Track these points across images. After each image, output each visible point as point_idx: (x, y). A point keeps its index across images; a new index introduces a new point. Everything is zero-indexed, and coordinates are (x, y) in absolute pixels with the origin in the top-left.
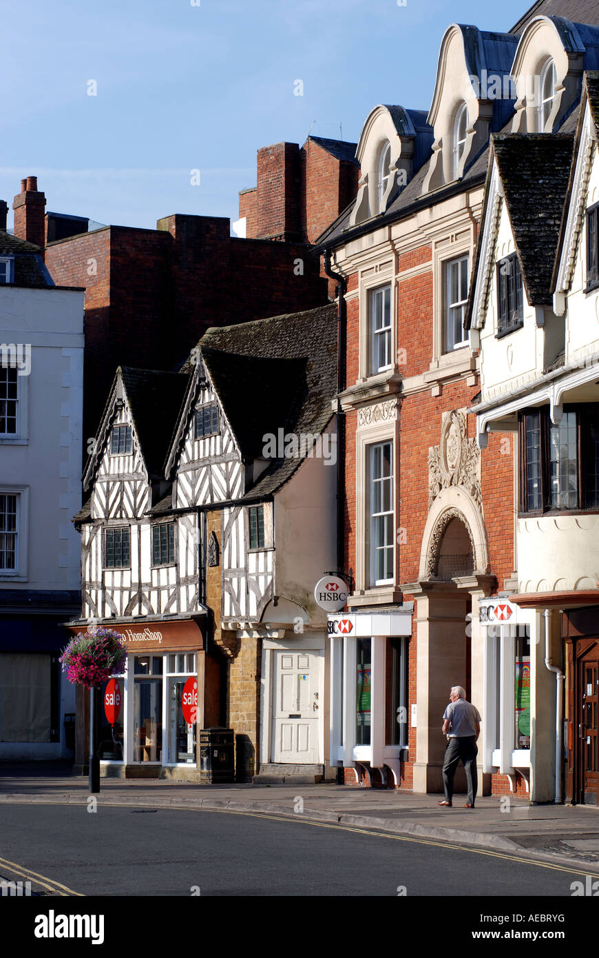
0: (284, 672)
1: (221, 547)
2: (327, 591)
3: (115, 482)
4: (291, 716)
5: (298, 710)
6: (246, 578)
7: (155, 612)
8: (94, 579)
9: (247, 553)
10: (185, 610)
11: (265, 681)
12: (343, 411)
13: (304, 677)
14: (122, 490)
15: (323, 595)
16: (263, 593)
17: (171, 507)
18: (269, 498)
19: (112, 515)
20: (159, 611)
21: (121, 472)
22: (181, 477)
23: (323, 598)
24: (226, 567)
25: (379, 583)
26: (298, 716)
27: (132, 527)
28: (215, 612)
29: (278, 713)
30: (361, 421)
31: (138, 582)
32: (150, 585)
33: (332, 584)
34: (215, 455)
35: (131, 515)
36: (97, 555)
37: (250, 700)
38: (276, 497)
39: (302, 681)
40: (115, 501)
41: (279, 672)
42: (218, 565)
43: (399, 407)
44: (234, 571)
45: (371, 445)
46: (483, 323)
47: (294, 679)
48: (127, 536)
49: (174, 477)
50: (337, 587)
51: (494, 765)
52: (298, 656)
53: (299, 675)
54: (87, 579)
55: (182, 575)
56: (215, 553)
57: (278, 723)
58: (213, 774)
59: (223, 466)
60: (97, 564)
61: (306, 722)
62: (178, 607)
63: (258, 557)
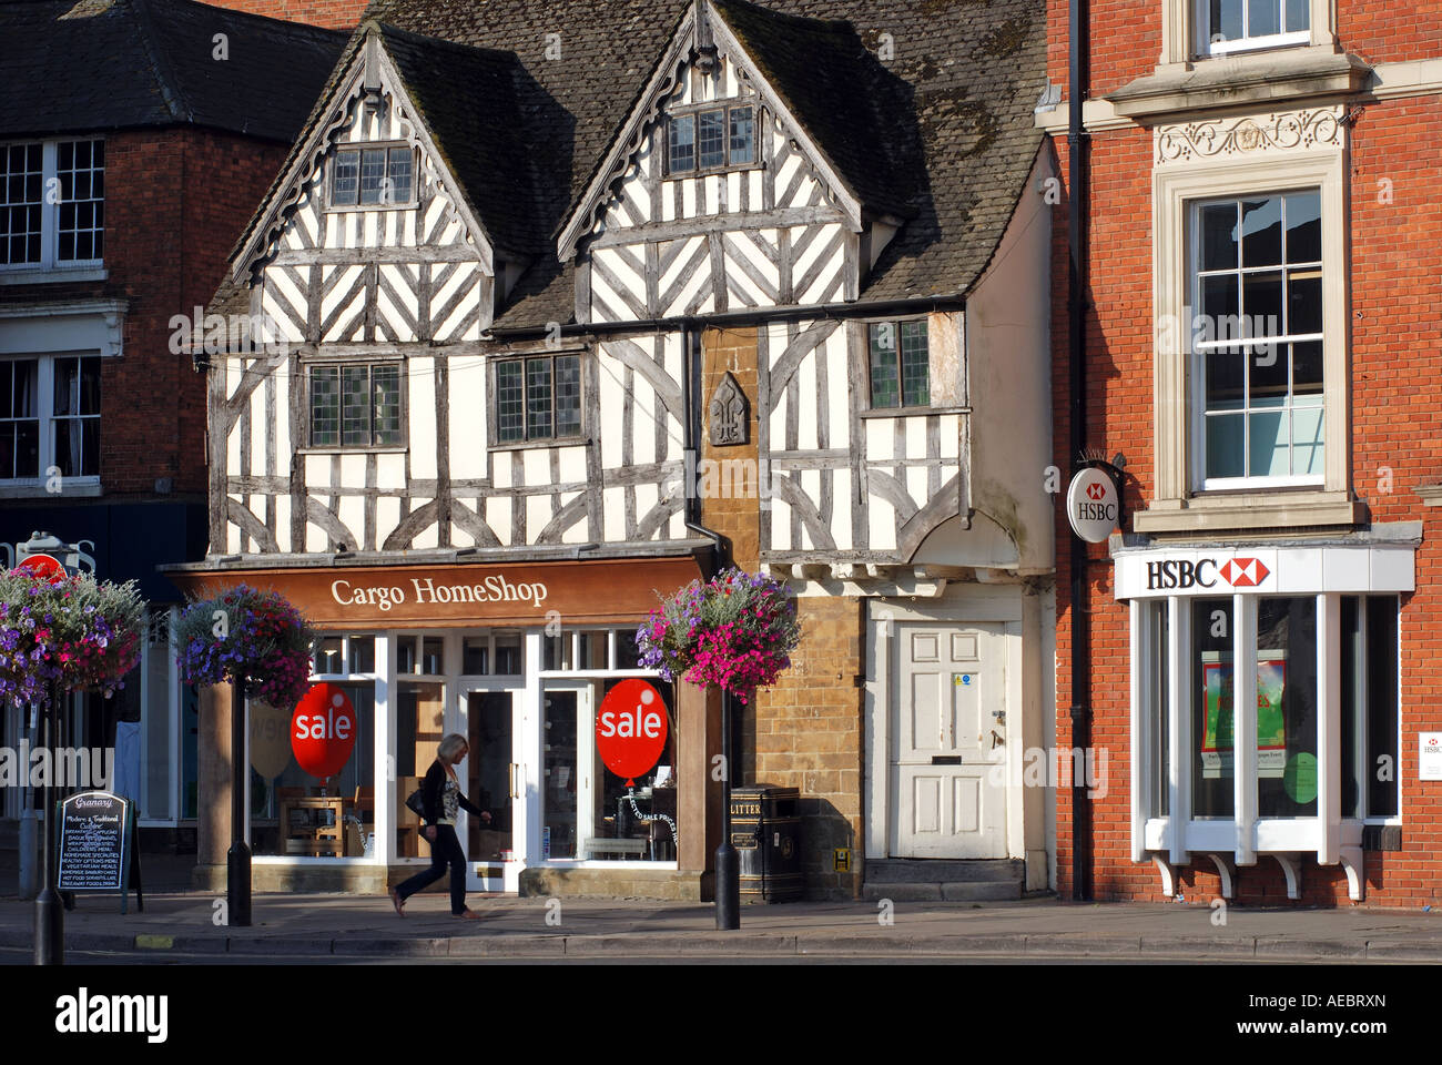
0: (917, 667)
1: (758, 406)
2: (1090, 501)
3: (341, 268)
4: (937, 761)
5: (954, 747)
6: (856, 469)
7: (506, 538)
8: (258, 468)
9: (858, 421)
10: (622, 537)
11: (877, 687)
12: (1084, 130)
13: (966, 679)
14: (371, 281)
15: (1084, 507)
16: (921, 501)
17: (573, 321)
19: (334, 334)
21: (371, 241)
22: (605, 256)
23: (1084, 514)
24: (778, 442)
26: (956, 760)
27: (413, 362)
28: (734, 544)
29: (905, 752)
30: (1170, 152)
31: (434, 475)
32: (486, 487)
33: (1096, 486)
34: (745, 211)
35: (405, 333)
36: (271, 420)
37: (835, 725)
38: (970, 302)
39: (961, 687)
40: (344, 305)
41: (906, 668)
42: (748, 442)
43: (1349, 123)
44: (809, 459)
45: (1191, 200)
47: (942, 684)
48: (392, 378)
49: (583, 255)
50: (1103, 491)
52: (952, 635)
53: (953, 674)
54: (234, 469)
55: (612, 459)
56: (739, 419)
57: (905, 775)
58: (773, 883)
59: (771, 236)
60: (270, 437)
61: (973, 771)
62: (597, 528)
63: (901, 427)
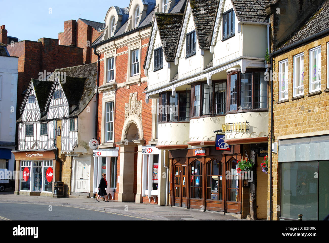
0: (79, 166)
1: (61, 130)
2: (93, 144)
3: (29, 111)
4: (81, 179)
5: (83, 177)
6: (69, 139)
7: (41, 148)
8: (22, 139)
9: (69, 132)
10: (50, 148)
11: (73, 169)
12: (98, 93)
13: (85, 168)
14: (31, 113)
15: (91, 144)
16: (74, 144)
17: (46, 119)
18: (76, 117)
19: (28, 121)
20: (42, 148)
21: (31, 108)
22: (50, 110)
23: (91, 145)
24: (63, 136)
25: (108, 141)
26: (83, 179)
27: (34, 124)
28: (59, 149)
29: (77, 178)
30: (104, 96)
31: (36, 139)
32: (39, 141)
33: (94, 142)
34: (60, 104)
35: (34, 121)
36: (23, 132)
37: (69, 174)
38: (78, 116)
39: (84, 169)
40: (29, 116)
41: (77, 166)
42: (60, 135)
43: (116, 92)
44: (65, 137)
45: (106, 102)
46: (149, 67)
47: (82, 168)
49: (47, 110)
50: (95, 142)
51: (145, 194)
52: (83, 162)
54: (20, 139)
55: (49, 138)
56: (59, 132)
57: (77, 181)
58: (57, 195)
59: (63, 107)
60: (23, 134)
61: (85, 180)
62: (48, 147)
63: (72, 133)
